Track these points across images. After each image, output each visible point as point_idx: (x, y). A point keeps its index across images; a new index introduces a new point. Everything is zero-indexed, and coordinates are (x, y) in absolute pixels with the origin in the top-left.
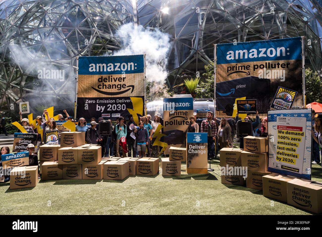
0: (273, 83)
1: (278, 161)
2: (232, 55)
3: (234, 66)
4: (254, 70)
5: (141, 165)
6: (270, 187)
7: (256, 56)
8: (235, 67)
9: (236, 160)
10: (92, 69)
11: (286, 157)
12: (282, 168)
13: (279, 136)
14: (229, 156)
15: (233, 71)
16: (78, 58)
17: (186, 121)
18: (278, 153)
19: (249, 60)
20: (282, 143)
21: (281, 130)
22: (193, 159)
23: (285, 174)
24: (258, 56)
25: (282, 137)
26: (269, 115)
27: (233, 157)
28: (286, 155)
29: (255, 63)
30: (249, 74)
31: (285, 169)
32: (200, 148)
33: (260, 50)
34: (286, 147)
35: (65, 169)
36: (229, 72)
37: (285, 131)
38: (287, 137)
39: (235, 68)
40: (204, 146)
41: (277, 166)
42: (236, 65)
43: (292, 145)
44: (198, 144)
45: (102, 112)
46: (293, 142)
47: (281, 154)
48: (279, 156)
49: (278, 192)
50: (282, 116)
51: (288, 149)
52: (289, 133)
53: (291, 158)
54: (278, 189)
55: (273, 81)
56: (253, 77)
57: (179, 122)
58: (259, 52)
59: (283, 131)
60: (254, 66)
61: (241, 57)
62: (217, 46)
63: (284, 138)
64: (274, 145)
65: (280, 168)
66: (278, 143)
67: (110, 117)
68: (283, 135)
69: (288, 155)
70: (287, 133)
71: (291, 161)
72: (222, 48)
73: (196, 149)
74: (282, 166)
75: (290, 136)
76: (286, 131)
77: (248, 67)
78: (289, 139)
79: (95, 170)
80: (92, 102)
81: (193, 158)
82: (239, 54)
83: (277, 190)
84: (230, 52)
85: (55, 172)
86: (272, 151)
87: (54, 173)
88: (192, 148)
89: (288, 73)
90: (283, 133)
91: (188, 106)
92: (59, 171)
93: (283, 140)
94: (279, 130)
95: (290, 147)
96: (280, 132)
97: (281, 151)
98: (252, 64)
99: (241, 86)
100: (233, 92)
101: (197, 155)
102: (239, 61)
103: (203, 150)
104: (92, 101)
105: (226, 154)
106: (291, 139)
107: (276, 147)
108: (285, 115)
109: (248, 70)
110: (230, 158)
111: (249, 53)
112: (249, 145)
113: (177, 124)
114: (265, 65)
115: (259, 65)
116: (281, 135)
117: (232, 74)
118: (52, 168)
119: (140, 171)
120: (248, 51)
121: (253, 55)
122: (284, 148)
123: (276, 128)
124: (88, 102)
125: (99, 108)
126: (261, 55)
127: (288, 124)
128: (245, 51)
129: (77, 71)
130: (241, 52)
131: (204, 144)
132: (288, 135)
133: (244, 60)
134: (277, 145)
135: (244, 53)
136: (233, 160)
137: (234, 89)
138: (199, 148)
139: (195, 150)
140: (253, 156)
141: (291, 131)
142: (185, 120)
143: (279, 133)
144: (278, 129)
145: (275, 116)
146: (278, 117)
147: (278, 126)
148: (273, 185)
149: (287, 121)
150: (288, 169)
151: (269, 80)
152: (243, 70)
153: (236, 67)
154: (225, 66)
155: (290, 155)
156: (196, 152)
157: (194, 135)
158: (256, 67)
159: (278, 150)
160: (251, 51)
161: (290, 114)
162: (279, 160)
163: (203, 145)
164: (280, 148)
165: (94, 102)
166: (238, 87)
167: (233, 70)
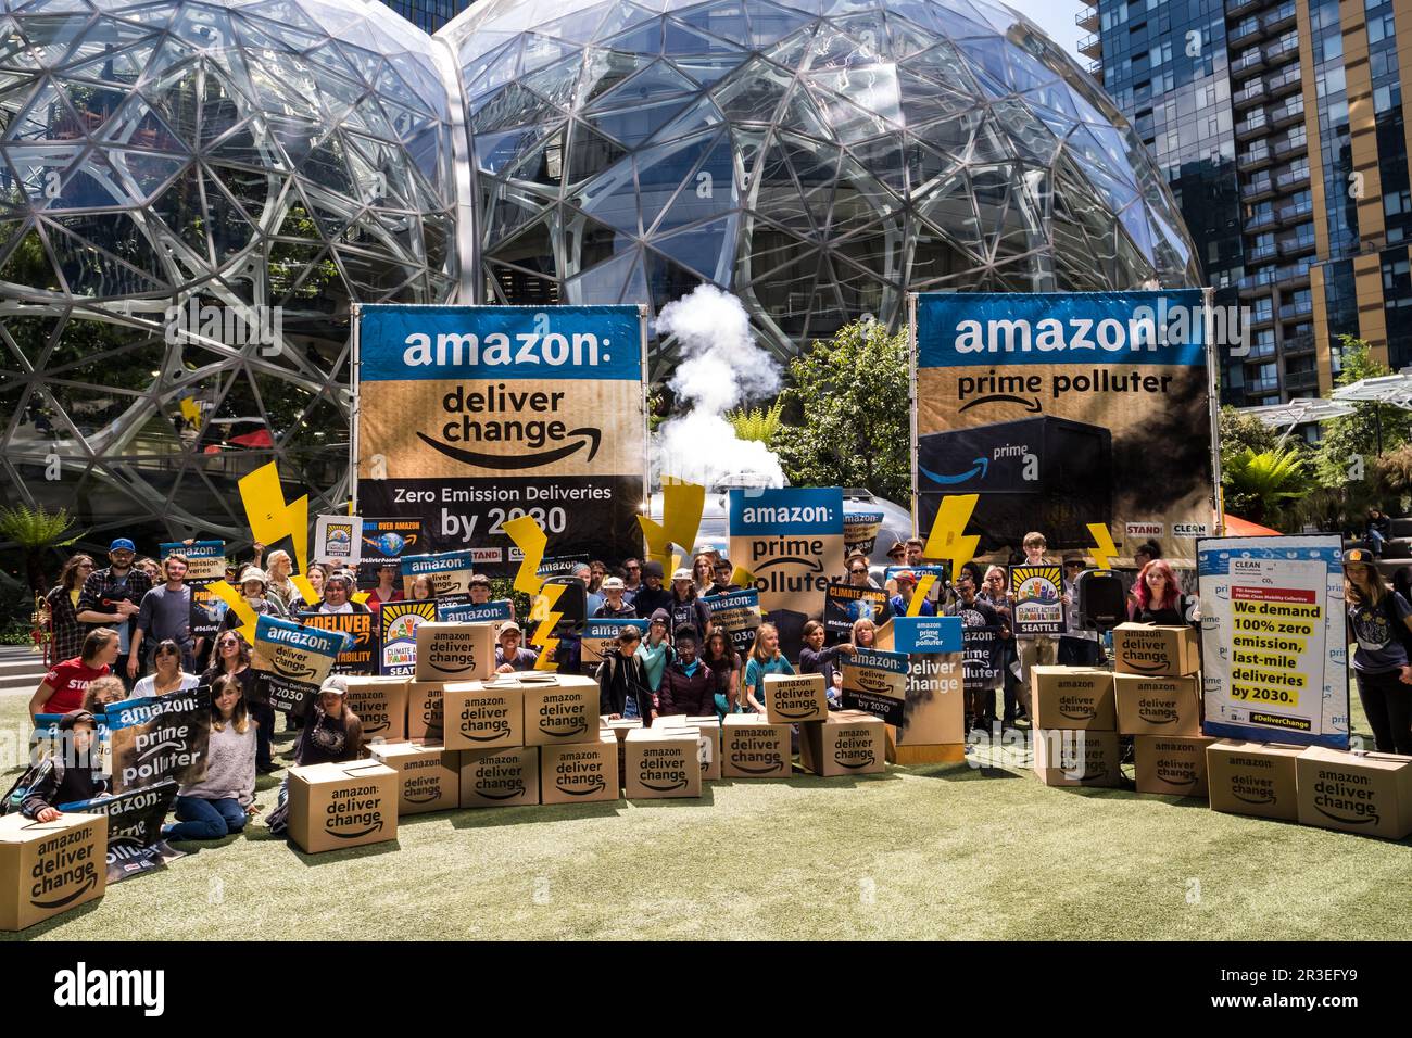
0: (1119, 441)
1: (1237, 701)
2: (977, 335)
3: (983, 376)
4: (1056, 395)
6: (1235, 779)
7: (1059, 344)
8: (986, 379)
9: (1095, 705)
10: (417, 355)
11: (1262, 685)
12: (1252, 720)
13: (1238, 621)
14: (1068, 693)
15: (980, 396)
16: (357, 309)
18: (1237, 674)
19: (1036, 356)
20: (1247, 642)
21: (1244, 601)
22: (915, 711)
23: (1263, 738)
24: (1068, 346)
25: (1248, 625)
26: (1203, 553)
27: (1083, 693)
28: (1263, 680)
29: (1059, 369)
30: (1039, 410)
31: (1263, 722)
32: (939, 672)
33: (1073, 322)
34: (1263, 653)
35: (470, 771)
36: (966, 396)
37: (1258, 604)
38: (1264, 623)
39: (987, 385)
40: (952, 665)
41: (1235, 717)
42: (993, 372)
43: (1283, 646)
44: (932, 656)
45: (465, 540)
46: (1287, 637)
47: (1245, 676)
48: (1241, 684)
49: (1264, 793)
50: (1246, 558)
51: (1269, 661)
52: (1273, 611)
53: (1280, 687)
54: (1263, 782)
55: (1120, 435)
56: (1050, 420)
57: (790, 579)
58: (1069, 333)
59: (1250, 603)
60: (1056, 379)
61: (1010, 347)
62: (921, 299)
63: (1256, 625)
64: (1222, 651)
65: (1245, 722)
66: (1237, 641)
67: (499, 560)
68: (1251, 617)
69: (1271, 679)
70: (1264, 610)
71: (1284, 697)
72: (939, 308)
73: (926, 677)
74: (1252, 715)
75: (1276, 620)
76: (1263, 603)
77: (1034, 381)
78: (1272, 628)
79: (592, 767)
80: (423, 497)
81: (916, 707)
82: (1001, 332)
83: (1260, 787)
84: (968, 323)
85: (432, 781)
86: (1214, 669)
87: (429, 785)
88: (912, 674)
89: (1168, 409)
90: (1252, 609)
91: (825, 520)
92: (447, 778)
93: (1251, 634)
94: (1239, 601)
95: (1275, 653)
96: (1240, 607)
97: (1246, 667)
98: (1047, 372)
99: (1010, 451)
100: (981, 471)
101: (928, 696)
102: (1002, 357)
103: (949, 677)
104: (420, 494)
105: (1061, 685)
106: (1277, 628)
107: (1230, 655)
108: (1255, 553)
109: (1036, 395)
110: (1073, 700)
111: (1035, 333)
112: (1137, 651)
113: (782, 589)
114: (1092, 379)
115: (1072, 378)
116: (1244, 616)
117: (985, 405)
118: (421, 765)
120: (1033, 324)
121: (1050, 340)
122: (1255, 657)
123: (1228, 594)
124: (404, 497)
125: (451, 526)
126: (1078, 342)
127: (1269, 581)
128: (1021, 323)
129: (357, 367)
130: (1009, 327)
131: (953, 655)
132: (1268, 617)
133: (1019, 357)
134: (1232, 648)
135: (1018, 332)
136: (1083, 705)
137: (985, 461)
138: (935, 672)
139: (920, 677)
140: (1155, 687)
141: (1277, 605)
142: (813, 574)
143: (1238, 610)
144: (1233, 597)
145: (1221, 556)
146: (1233, 561)
147: (1234, 589)
148: (1243, 771)
149: (1265, 574)
150: (1275, 724)
151: (1107, 432)
152: (1017, 393)
153: (993, 379)
154: (950, 374)
155: (1279, 678)
156: (925, 685)
157: (919, 626)
158: (1062, 384)
159: (1237, 665)
160: (1041, 325)
161: (1274, 552)
162: (1241, 695)
163: (947, 660)
164: (1242, 659)
165: (430, 497)
166: (998, 453)
167: (980, 390)
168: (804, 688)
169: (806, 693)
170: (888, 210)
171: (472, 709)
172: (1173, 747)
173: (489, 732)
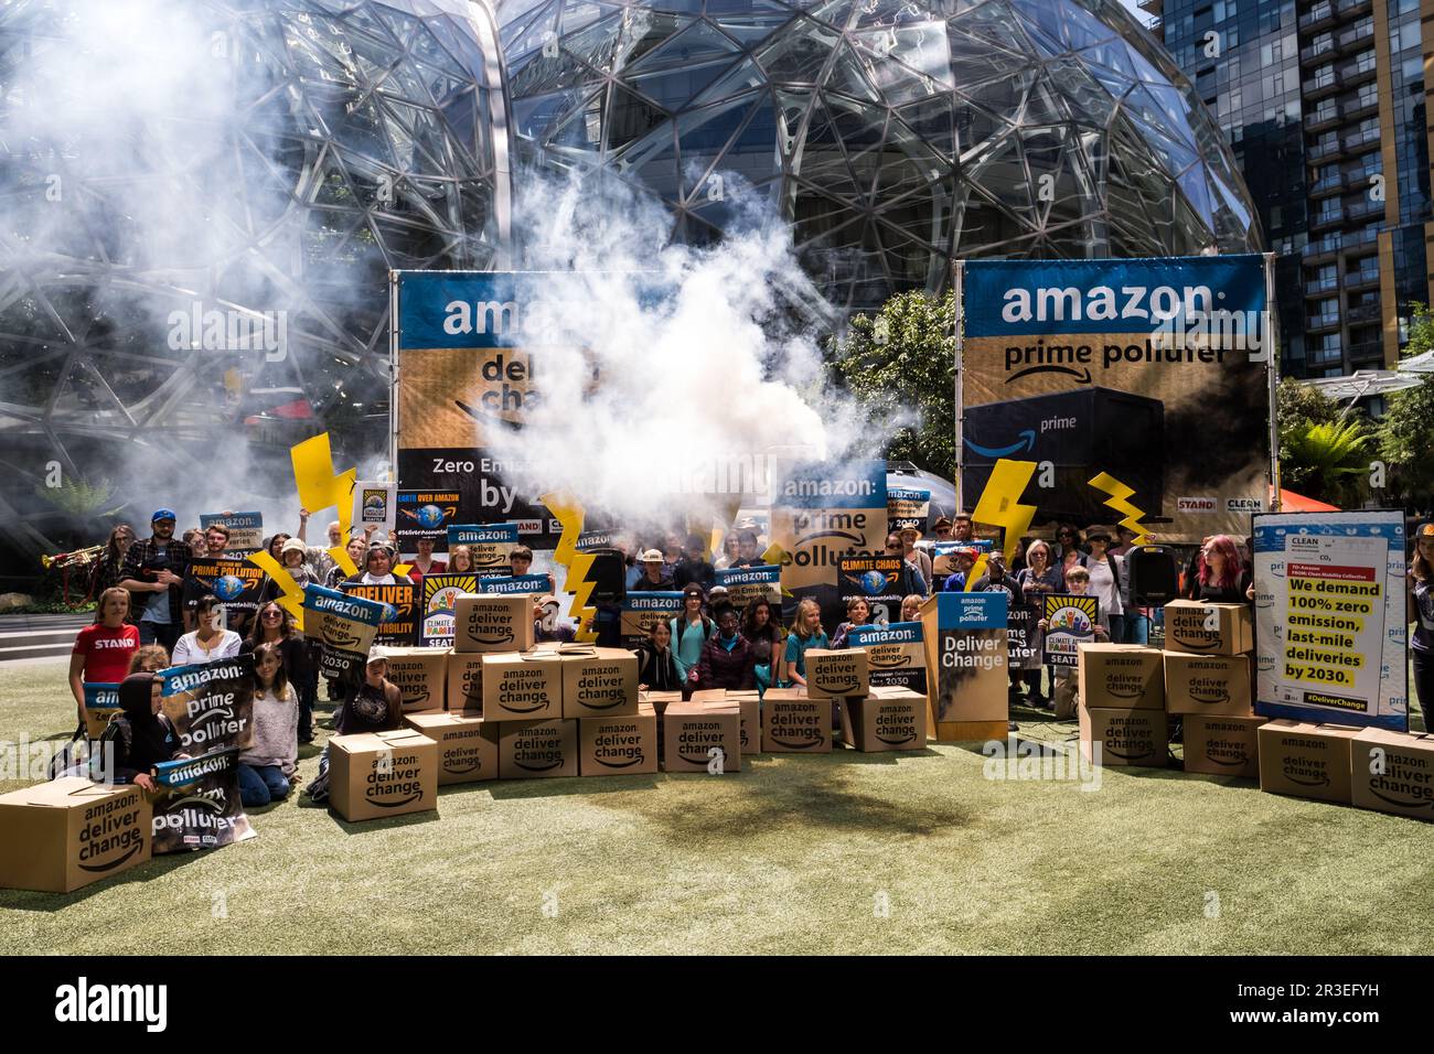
0: (1172, 413)
1: (1290, 680)
2: (1025, 303)
3: (1031, 346)
4: (1107, 366)
5: (782, 714)
6: (1287, 760)
7: (1111, 313)
8: (1034, 349)
9: (1143, 683)
10: (457, 323)
11: (1318, 665)
12: (1306, 700)
13: (1294, 599)
14: (1117, 670)
15: (1027, 366)
16: (396, 276)
17: (858, 550)
18: (1292, 653)
19: (1086, 326)
20: (1303, 620)
21: (1300, 579)
22: (959, 688)
23: (1318, 718)
24: (1120, 314)
25: (1304, 603)
26: (1259, 529)
27: (1131, 671)
28: (1319, 659)
29: (1110, 339)
30: (1089, 380)
31: (1317, 702)
32: (983, 648)
33: (1126, 290)
34: (1319, 631)
35: (509, 742)
36: (1013, 366)
37: (1315, 582)
38: (1321, 601)
39: (1035, 355)
40: (997, 641)
41: (1288, 697)
42: (1041, 342)
43: (1340, 624)
44: (977, 631)
45: (505, 511)
46: (1344, 616)
47: (1300, 655)
48: (1296, 663)
49: (1317, 775)
50: (1303, 534)
51: (1325, 640)
52: (1330, 588)
53: (1336, 667)
54: (1316, 764)
55: (1173, 407)
56: (1100, 391)
57: (832, 553)
58: (1122, 301)
59: (1307, 580)
60: (1107, 349)
61: (1059, 315)
62: (968, 266)
63: (1312, 603)
64: (1277, 629)
65: (1299, 702)
66: (1292, 620)
67: (539, 531)
68: (1307, 595)
69: (1327, 658)
70: (1321, 588)
71: (1340, 677)
72: (987, 277)
73: (970, 653)
74: (1306, 695)
75: (1333, 598)
76: (1320, 581)
77: (1084, 351)
78: (1329, 607)
79: (631, 740)
80: (461, 467)
81: (959, 684)
82: (1050, 300)
83: (1313, 768)
84: (1017, 291)
85: (471, 752)
86: (1267, 649)
87: (468, 756)
88: (956, 650)
89: (1224, 379)
90: (1308, 587)
91: (868, 493)
92: (486, 749)
93: (1307, 612)
94: (1294, 578)
95: (1332, 632)
96: (1295, 585)
97: (1301, 646)
98: (1098, 342)
99: (1058, 423)
100: (1027, 445)
101: (972, 672)
102: (1051, 326)
103: (993, 653)
104: (458, 464)
105: (1108, 663)
106: (1335, 606)
107: (1284, 634)
108: (1314, 529)
109: (1086, 365)
110: (1122, 678)
111: (1085, 301)
112: (1188, 628)
113: (824, 563)
114: (1144, 349)
115: (1123, 347)
116: (1299, 594)
117: (1032, 376)
118: (461, 735)
119: (779, 738)
120: (1084, 292)
121: (1101, 309)
122: (1311, 636)
123: (1284, 572)
124: (442, 467)
125: (490, 496)
126: (1130, 311)
127: (1326, 558)
128: (1072, 291)
129: (396, 335)
130: (1059, 295)
131: (998, 630)
132: (1325, 595)
133: (1068, 326)
134: (1287, 626)
135: (1068, 300)
136: (1131, 683)
137: (1032, 433)
138: (979, 648)
139: (964, 654)
140: (1207, 666)
141: (1335, 583)
142: (855, 548)
143: (1294, 588)
144: (1289, 574)
145: (1278, 532)
146: (1289, 537)
147: (1290, 566)
148: (1295, 752)
149: (1323, 550)
150: (1329, 704)
151: (1159, 403)
152: (1066, 364)
153: (1041, 350)
154: (997, 344)
155: (1335, 658)
156: (969, 662)
157: (963, 601)
158: (1113, 354)
159: (1292, 644)
160: (1092, 293)
161: (1333, 528)
162: (1296, 674)
163: (992, 636)
164: (1297, 638)
165: (469, 467)
166: (1045, 425)
167: (1028, 361)
168: (846, 663)
169: (847, 669)
170: (936, 175)
171: (510, 681)
172: (1224, 727)
173: (529, 704)
